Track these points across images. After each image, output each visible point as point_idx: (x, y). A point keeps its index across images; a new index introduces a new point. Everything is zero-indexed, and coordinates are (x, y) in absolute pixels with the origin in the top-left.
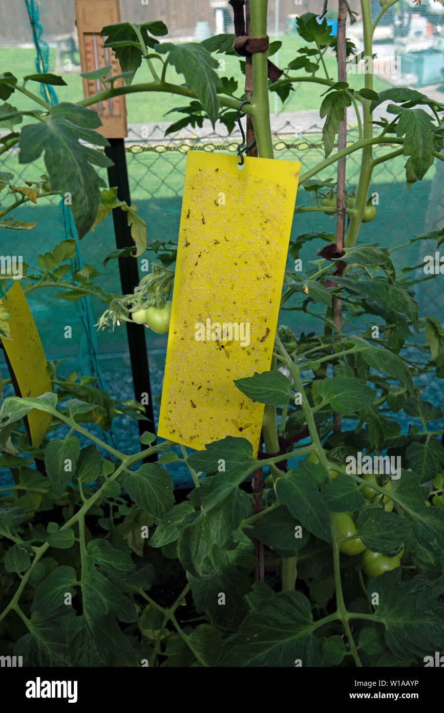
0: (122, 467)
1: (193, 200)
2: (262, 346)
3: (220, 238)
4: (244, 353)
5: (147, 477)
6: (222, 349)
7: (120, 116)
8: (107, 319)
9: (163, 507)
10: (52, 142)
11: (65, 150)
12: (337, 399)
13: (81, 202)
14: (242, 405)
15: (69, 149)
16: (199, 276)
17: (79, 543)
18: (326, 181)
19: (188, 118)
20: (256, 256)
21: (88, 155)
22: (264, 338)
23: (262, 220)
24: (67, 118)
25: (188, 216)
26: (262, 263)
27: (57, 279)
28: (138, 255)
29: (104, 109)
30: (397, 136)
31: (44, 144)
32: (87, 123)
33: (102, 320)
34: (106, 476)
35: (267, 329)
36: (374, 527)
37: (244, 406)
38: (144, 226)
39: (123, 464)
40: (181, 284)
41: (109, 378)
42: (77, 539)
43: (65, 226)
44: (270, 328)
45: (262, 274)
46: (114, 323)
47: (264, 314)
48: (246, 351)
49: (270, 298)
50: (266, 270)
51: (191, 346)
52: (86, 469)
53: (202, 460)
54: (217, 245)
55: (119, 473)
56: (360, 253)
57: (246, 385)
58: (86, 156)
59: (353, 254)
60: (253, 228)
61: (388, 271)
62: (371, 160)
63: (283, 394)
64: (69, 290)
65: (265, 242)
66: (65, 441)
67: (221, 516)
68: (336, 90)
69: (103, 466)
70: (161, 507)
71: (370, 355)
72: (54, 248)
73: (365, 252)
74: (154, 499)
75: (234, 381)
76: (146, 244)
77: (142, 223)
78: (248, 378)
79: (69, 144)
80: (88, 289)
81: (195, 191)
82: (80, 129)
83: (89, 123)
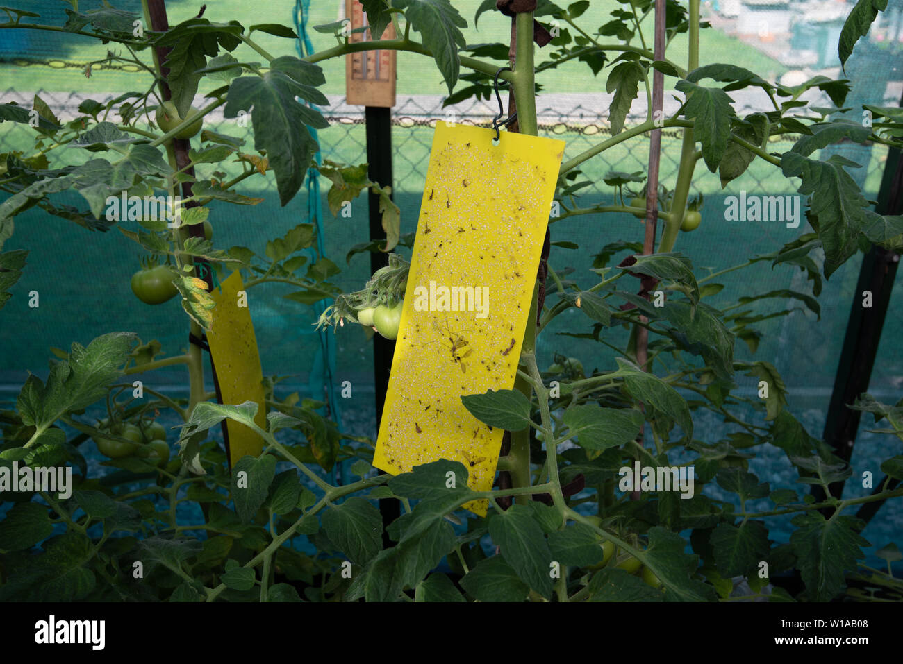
0: (325, 500)
1: (437, 179)
2: (505, 360)
3: (466, 227)
4: (483, 368)
5: (351, 512)
6: (458, 361)
7: (388, 81)
8: (329, 318)
9: (367, 554)
10: (264, 97)
11: (276, 105)
12: (587, 431)
13: (286, 164)
14: (476, 433)
15: (281, 107)
16: (438, 269)
17: (260, 586)
18: (634, 174)
19: (472, 87)
20: (506, 250)
21: (302, 114)
22: (507, 351)
23: (517, 207)
24: (287, 73)
25: (431, 198)
26: (512, 259)
27: (288, 273)
28: (389, 248)
29: (369, 70)
30: (685, 118)
31: (254, 99)
32: (308, 80)
33: (323, 318)
34: (303, 509)
35: (513, 339)
36: (613, 593)
37: (478, 435)
38: (398, 214)
39: (326, 496)
40: (416, 279)
41: (353, 418)
42: (258, 582)
43: (309, 212)
44: (515, 339)
45: (511, 272)
46: (337, 322)
47: (511, 322)
48: (485, 365)
49: (518, 301)
50: (517, 267)
51: (422, 355)
52: (280, 497)
53: (406, 484)
54: (462, 234)
55: (320, 507)
56: (653, 262)
57: (475, 404)
58: (300, 115)
59: (646, 263)
60: (504, 216)
61: (688, 288)
62: (693, 152)
63: (520, 418)
64: (303, 289)
65: (517, 233)
66: (258, 460)
67: (418, 552)
68: (625, 61)
69: (302, 496)
70: (364, 551)
71: (635, 381)
72: (285, 234)
73: (660, 262)
74: (357, 541)
75: (461, 397)
76: (398, 236)
77: (396, 211)
78: (480, 395)
79: (282, 100)
80: (325, 290)
81: (441, 168)
82: (298, 85)
83: (311, 80)
